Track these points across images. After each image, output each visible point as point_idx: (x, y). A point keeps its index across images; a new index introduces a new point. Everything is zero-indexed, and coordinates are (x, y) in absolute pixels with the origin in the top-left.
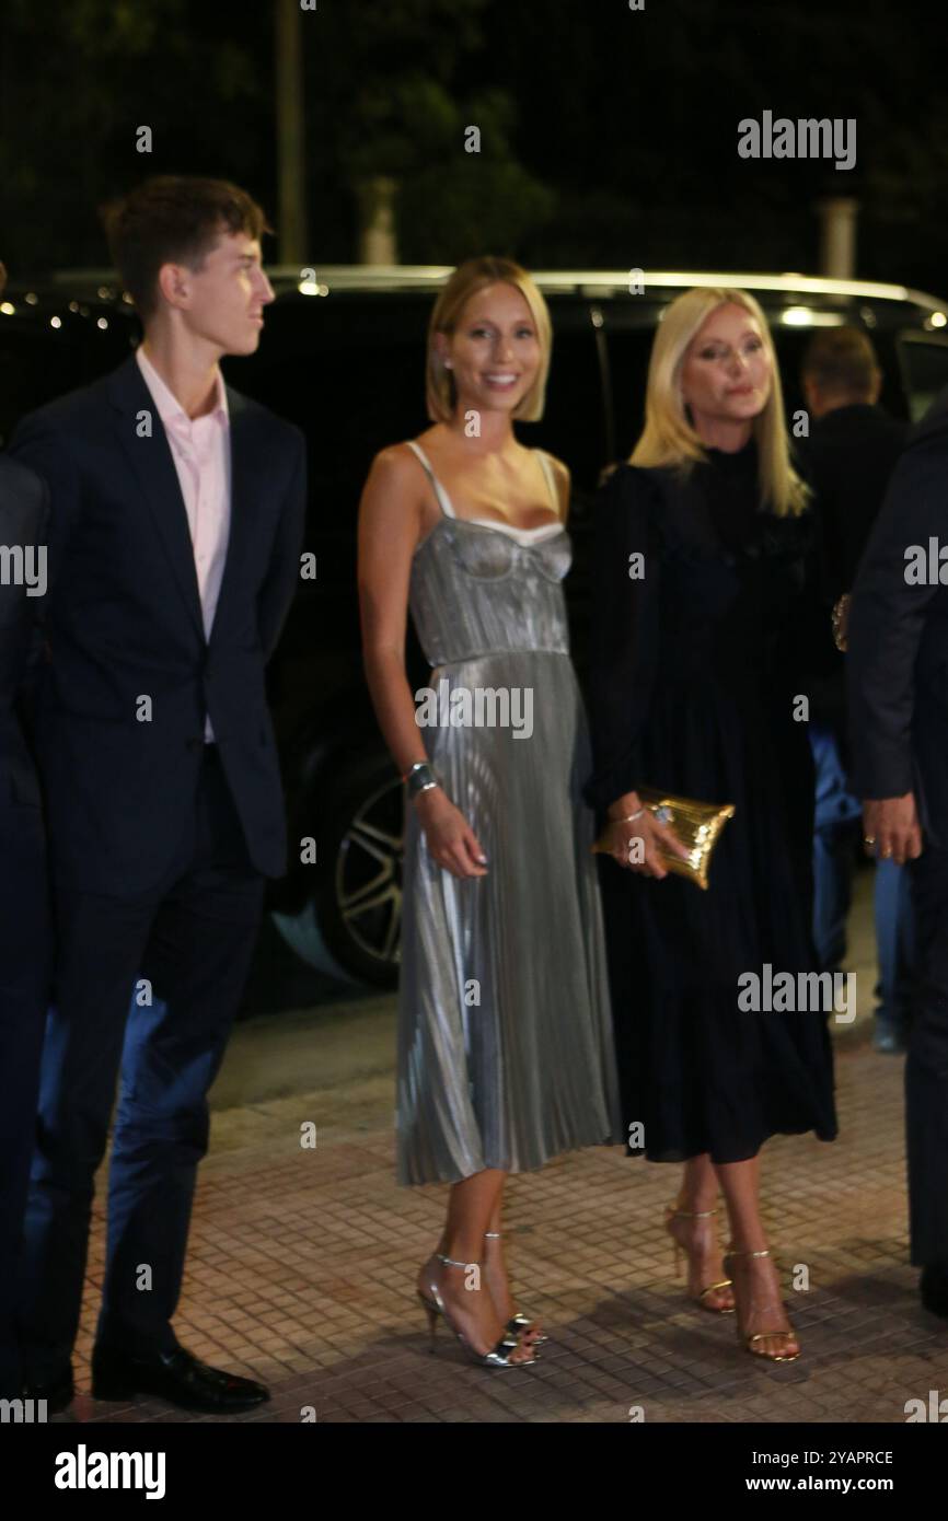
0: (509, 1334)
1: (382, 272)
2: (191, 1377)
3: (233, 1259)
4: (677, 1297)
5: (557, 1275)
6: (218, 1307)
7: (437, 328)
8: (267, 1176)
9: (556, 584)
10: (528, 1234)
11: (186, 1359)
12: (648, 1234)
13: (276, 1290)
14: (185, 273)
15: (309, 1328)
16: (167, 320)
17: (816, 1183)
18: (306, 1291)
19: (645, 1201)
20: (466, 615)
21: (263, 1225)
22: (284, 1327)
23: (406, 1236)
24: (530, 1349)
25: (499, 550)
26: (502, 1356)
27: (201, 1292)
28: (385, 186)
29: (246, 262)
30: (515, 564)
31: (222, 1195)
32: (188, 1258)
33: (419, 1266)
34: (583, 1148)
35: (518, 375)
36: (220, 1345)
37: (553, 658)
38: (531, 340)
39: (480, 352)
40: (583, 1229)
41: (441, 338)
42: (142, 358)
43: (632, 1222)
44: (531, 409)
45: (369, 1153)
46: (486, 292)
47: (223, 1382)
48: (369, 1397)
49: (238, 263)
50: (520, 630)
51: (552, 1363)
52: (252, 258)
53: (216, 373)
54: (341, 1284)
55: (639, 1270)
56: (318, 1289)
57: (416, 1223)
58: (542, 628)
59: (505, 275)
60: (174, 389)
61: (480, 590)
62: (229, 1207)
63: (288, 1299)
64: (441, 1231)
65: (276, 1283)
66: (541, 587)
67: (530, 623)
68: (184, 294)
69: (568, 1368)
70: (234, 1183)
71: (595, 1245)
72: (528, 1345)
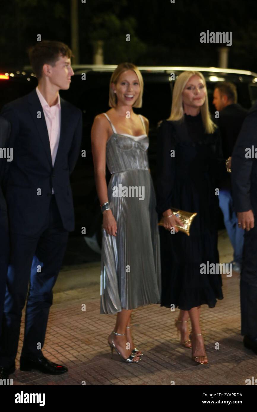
0: (133, 354)
1: (100, 67)
2: (47, 365)
3: (58, 333)
4: (178, 344)
5: (146, 338)
6: (54, 346)
7: (112, 82)
8: (67, 311)
9: (145, 151)
10: (138, 327)
11: (45, 360)
12: (170, 327)
13: (70, 342)
14: (50, 67)
15: (79, 352)
16: (45, 80)
17: (215, 313)
18: (78, 342)
19: (169, 318)
20: (120, 160)
21: (66, 324)
22: (72, 352)
23: (105, 327)
24: (138, 358)
25: (129, 142)
26: (131, 359)
27: (50, 342)
28: (100, 43)
29: (67, 64)
30: (133, 146)
31: (55, 316)
32: (46, 333)
33: (108, 335)
34: (152, 304)
35: (134, 95)
36: (55, 356)
37: (144, 171)
38: (138, 86)
39: (124, 89)
40: (153, 325)
41: (113, 85)
42: (37, 90)
43: (166, 323)
44: (138, 104)
45: (95, 305)
46: (125, 72)
47: (55, 366)
48: (94, 370)
49: (64, 64)
50: (135, 164)
51: (144, 361)
52: (68, 63)
53: (58, 94)
54: (87, 340)
55: (168, 336)
56: (81, 341)
57: (108, 324)
58: (141, 163)
59: (131, 68)
60: (46, 99)
61: (124, 153)
62: (58, 319)
63: (73, 344)
64: (114, 326)
65: (70, 340)
66: (141, 151)
67: (137, 162)
68: (50, 73)
69: (148, 362)
70: (58, 313)
71: (156, 330)
72: (138, 356)
